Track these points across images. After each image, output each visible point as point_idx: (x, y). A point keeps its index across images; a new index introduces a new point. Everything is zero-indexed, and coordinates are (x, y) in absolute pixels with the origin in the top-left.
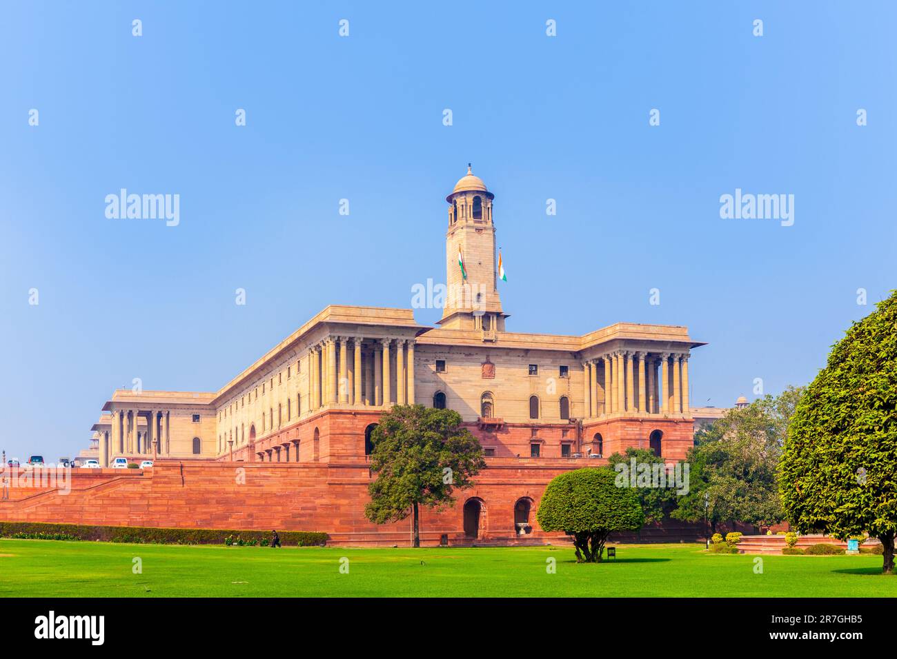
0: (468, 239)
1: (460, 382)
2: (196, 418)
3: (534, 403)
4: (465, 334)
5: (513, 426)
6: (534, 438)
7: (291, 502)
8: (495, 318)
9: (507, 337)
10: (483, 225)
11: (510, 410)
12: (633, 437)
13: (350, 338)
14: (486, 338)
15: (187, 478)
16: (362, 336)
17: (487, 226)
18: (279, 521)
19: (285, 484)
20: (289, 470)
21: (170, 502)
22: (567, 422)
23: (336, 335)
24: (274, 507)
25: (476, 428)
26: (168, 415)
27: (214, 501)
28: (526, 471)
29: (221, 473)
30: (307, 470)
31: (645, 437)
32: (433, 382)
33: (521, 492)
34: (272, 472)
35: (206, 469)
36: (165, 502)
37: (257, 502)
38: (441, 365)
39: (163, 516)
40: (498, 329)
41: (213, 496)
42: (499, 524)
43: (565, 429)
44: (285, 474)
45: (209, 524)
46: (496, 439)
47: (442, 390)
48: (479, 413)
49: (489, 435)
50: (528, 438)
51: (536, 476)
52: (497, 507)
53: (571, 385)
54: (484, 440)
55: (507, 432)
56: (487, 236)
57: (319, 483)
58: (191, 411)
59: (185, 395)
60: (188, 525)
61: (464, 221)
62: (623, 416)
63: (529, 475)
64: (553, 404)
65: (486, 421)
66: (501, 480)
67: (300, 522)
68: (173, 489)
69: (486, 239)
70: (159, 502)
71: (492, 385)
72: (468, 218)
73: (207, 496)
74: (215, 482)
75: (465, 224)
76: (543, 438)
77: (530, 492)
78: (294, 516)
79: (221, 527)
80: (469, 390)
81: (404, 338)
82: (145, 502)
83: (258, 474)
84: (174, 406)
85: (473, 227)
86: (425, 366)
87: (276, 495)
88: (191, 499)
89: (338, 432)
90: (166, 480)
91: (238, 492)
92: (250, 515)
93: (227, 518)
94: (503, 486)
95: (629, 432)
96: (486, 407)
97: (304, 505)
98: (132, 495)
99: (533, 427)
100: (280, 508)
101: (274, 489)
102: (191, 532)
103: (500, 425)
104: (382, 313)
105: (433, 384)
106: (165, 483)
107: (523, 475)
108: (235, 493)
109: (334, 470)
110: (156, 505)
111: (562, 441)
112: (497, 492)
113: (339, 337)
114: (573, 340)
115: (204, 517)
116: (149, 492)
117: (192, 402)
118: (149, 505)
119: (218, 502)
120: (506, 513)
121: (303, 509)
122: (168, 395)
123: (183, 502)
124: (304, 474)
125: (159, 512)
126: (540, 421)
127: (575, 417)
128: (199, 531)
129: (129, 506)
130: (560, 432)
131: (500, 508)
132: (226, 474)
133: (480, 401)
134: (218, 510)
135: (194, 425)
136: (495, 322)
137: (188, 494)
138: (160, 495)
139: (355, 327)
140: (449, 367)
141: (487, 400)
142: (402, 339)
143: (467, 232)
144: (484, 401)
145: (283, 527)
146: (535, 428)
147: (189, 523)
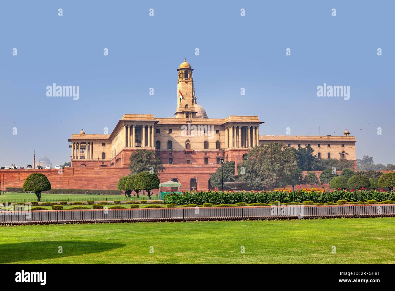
0: (182, 85)
1: (177, 137)
2: (103, 145)
3: (206, 144)
4: (180, 120)
5: (198, 152)
6: (206, 156)
7: (110, 180)
8: (191, 114)
9: (195, 120)
10: (189, 80)
11: (197, 146)
12: (236, 156)
13: (131, 125)
14: (188, 121)
15: (75, 172)
16: (135, 124)
17: (190, 80)
18: (106, 187)
19: (108, 174)
20: (110, 169)
21: (69, 181)
22: (218, 150)
23: (126, 124)
24: (104, 182)
25: (183, 153)
26: (92, 143)
27: (84, 180)
28: (194, 169)
29: (86, 171)
30: (116, 169)
31: (240, 156)
32: (168, 137)
33: (192, 176)
34: (104, 170)
35: (82, 170)
36: (68, 180)
37: (98, 180)
38: (170, 131)
39: (67, 185)
40: (193, 117)
41: (83, 178)
42: (184, 187)
43: (218, 153)
44: (108, 171)
45: (82, 188)
46: (191, 157)
47: (171, 140)
48: (185, 147)
49: (189, 155)
50: (203, 156)
51: (198, 170)
52: (183, 181)
53: (221, 136)
54: (186, 157)
55: (195, 154)
56: (190, 84)
57: (120, 174)
58: (101, 142)
59: (99, 136)
60: (75, 188)
61: (181, 79)
62: (232, 149)
63: (196, 170)
64: (214, 144)
65: (187, 150)
66: (185, 172)
67: (113, 187)
68: (70, 176)
69: (189, 85)
70: (66, 180)
71: (189, 137)
72: (183, 78)
73: (81, 178)
74: (84, 174)
75: (181, 80)
76: (210, 156)
77: (196, 176)
78: (111, 185)
79: (86, 188)
80: (181, 140)
81: (150, 124)
82: (61, 181)
83: (99, 171)
84: (95, 140)
85: (184, 81)
86: (165, 131)
87: (105, 178)
88: (76, 179)
89: (126, 156)
90: (68, 173)
91: (92, 177)
92: (96, 185)
93: (88, 185)
94: (185, 174)
95: (234, 155)
96: (188, 145)
97: (114, 181)
98: (57, 178)
99: (205, 152)
100: (106, 182)
101: (104, 176)
102: (76, 190)
103: (192, 152)
104: (143, 116)
105: (168, 138)
106: (68, 174)
107: (193, 170)
108: (91, 177)
109: (125, 169)
110: (65, 181)
111: (216, 157)
112: (183, 176)
113: (127, 125)
114: (221, 120)
115: (81, 185)
116: (63, 177)
117: (102, 138)
118: (62, 182)
119: (85, 180)
120: (187, 183)
121: (114, 182)
122: (92, 136)
123: (74, 180)
124: (115, 171)
125: (66, 184)
126: (208, 150)
127: (222, 148)
128: (78, 190)
129: (56, 182)
130: (216, 154)
131: (184, 182)
132: (88, 171)
133: (185, 143)
134: (85, 183)
135: (103, 147)
136: (191, 115)
137: (75, 178)
138: (66, 178)
139: (133, 121)
140: (174, 132)
141: (188, 143)
142: (149, 125)
143: (182, 83)
144: (187, 143)
145: (107, 188)
146: (206, 153)
147: (75, 187)
